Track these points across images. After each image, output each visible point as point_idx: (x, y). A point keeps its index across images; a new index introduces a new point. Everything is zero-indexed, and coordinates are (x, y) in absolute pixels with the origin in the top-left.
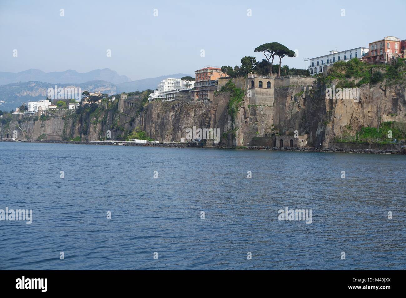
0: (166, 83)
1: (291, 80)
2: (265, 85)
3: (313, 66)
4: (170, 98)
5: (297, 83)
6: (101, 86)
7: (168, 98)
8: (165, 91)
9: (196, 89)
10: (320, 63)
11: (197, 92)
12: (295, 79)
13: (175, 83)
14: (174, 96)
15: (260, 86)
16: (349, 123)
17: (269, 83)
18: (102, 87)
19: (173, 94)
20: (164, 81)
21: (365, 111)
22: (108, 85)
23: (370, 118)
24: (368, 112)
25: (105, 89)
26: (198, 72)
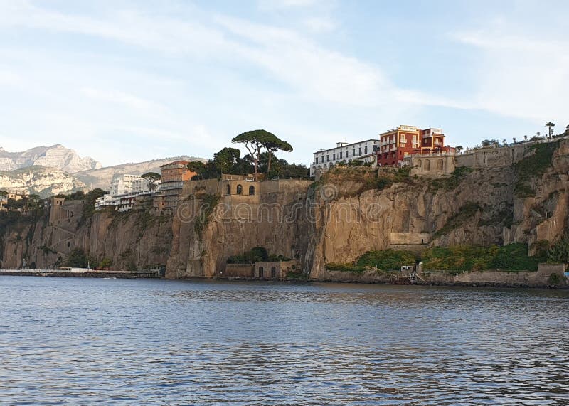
0: (121, 181)
1: (281, 183)
2: (246, 190)
3: (317, 163)
4: (127, 204)
5: (289, 189)
6: (45, 176)
7: (124, 205)
8: (119, 194)
9: (161, 193)
10: (331, 158)
11: (163, 197)
12: (286, 182)
13: (134, 182)
14: (132, 202)
15: (239, 191)
16: (346, 243)
17: (252, 187)
18: (48, 178)
19: (130, 199)
20: (118, 179)
21: (367, 227)
22: (58, 175)
23: (374, 237)
24: (372, 229)
25: (52, 182)
26: (165, 168)
